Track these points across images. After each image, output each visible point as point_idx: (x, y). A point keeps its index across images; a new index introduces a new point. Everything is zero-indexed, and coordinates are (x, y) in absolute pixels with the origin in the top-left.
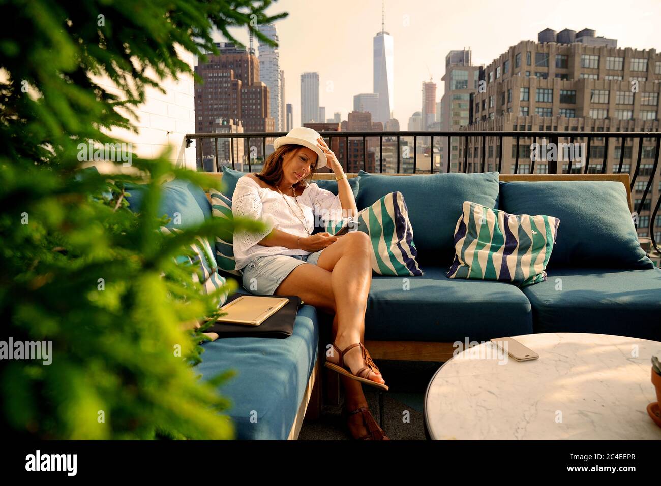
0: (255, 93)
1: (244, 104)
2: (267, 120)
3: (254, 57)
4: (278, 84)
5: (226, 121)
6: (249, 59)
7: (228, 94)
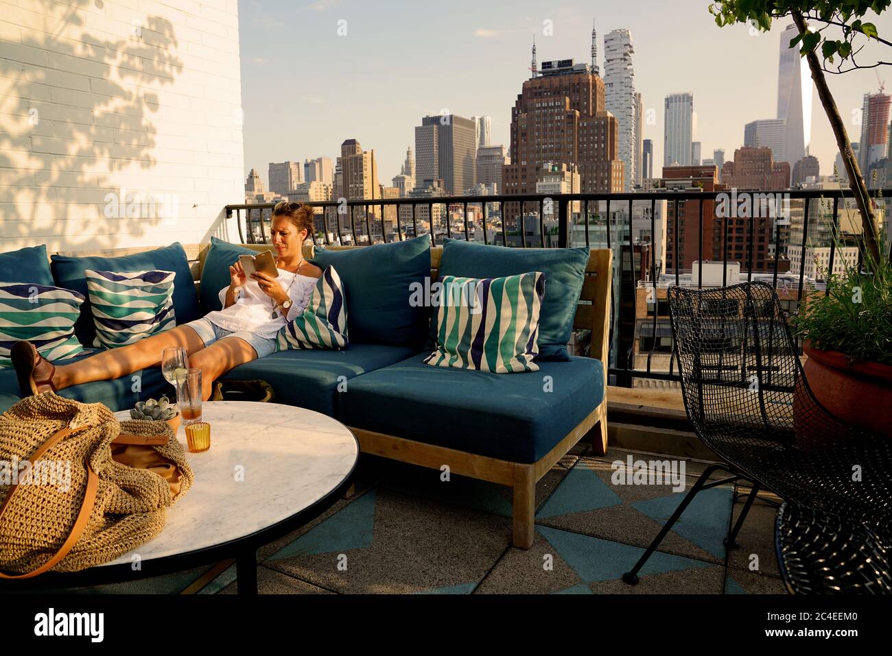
0: (598, 127)
1: (583, 143)
2: (613, 163)
3: (597, 78)
4: (631, 112)
5: (556, 165)
6: (591, 81)
7: (561, 129)
